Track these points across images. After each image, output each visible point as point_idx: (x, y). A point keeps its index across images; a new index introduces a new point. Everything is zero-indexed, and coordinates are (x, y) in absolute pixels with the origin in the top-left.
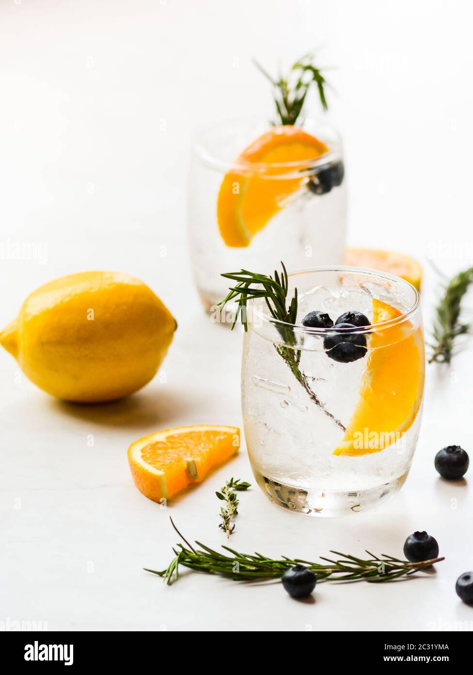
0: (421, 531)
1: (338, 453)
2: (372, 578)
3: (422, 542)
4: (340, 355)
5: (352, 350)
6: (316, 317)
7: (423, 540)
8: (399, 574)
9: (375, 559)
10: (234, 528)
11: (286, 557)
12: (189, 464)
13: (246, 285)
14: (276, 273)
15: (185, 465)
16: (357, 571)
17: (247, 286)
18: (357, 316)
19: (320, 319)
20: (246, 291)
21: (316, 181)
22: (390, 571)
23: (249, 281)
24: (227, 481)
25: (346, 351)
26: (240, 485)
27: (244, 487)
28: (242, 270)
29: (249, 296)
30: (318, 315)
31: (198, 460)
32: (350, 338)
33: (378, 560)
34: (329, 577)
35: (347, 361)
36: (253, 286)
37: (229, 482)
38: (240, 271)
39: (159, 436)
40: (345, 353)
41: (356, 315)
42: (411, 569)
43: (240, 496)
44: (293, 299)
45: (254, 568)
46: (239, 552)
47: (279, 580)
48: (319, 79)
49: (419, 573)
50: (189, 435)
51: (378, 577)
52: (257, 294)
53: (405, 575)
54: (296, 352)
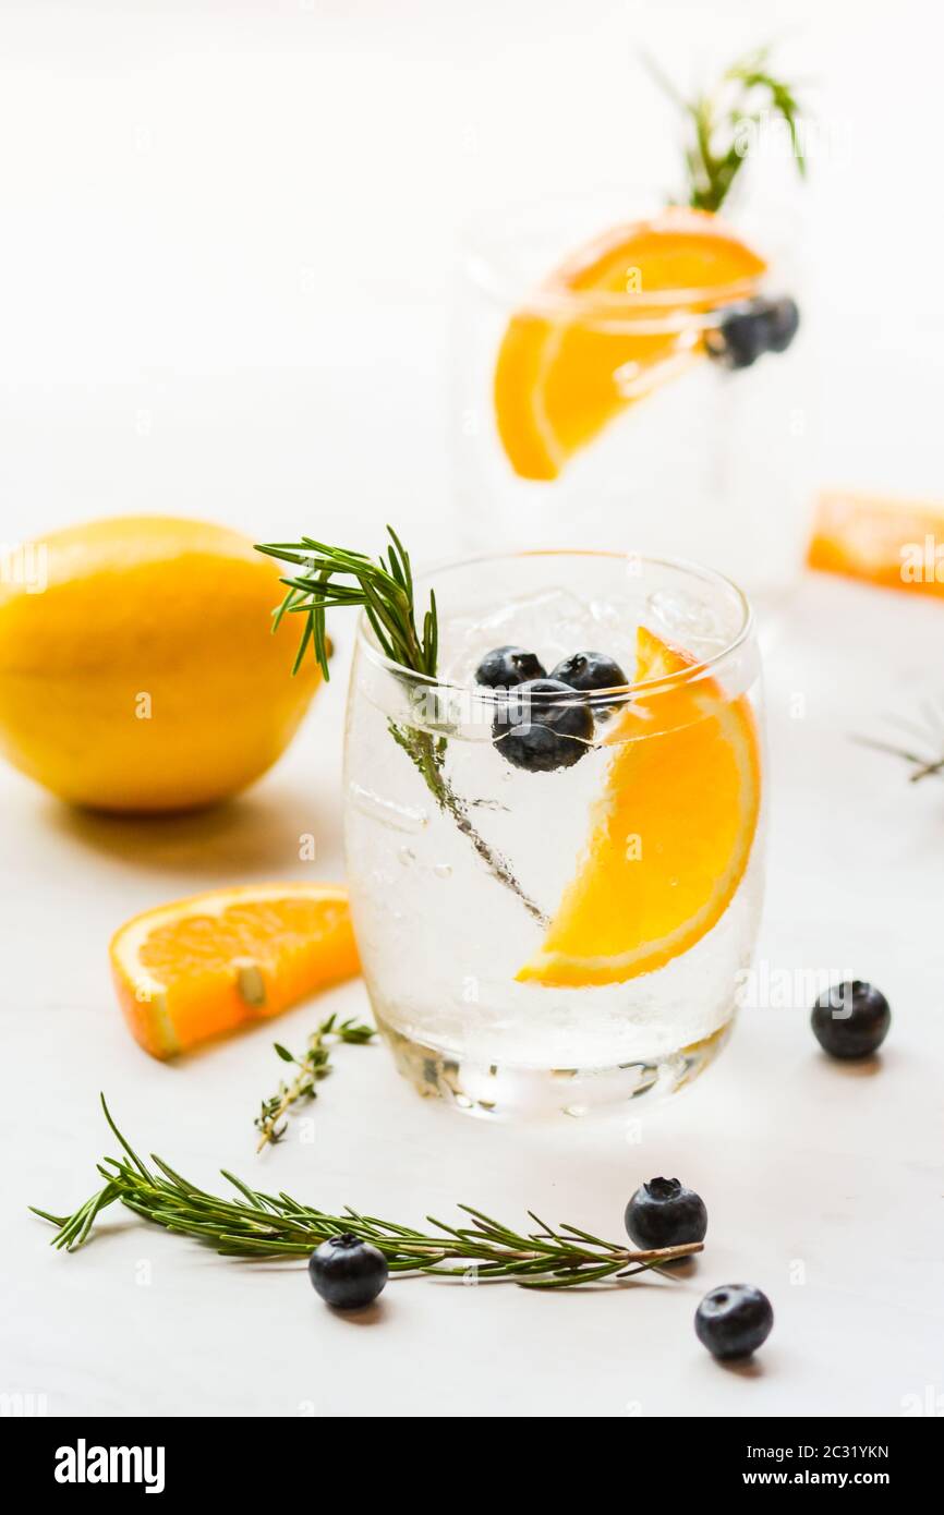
0: (668, 1178)
1: (524, 977)
2: (528, 1278)
3: (662, 1203)
4: (520, 754)
5: (549, 744)
6: (502, 661)
7: (663, 1199)
8: (597, 1275)
9: (547, 1233)
10: (283, 1131)
11: (353, 1209)
12: (241, 975)
13: (321, 576)
15: (234, 975)
16: (504, 1258)
17: (324, 577)
18: (592, 664)
19: (510, 666)
20: (320, 588)
21: (718, 341)
22: (580, 1265)
23: (328, 568)
24: (321, 1021)
25: (533, 744)
26: (353, 1032)
27: (359, 1037)
28: (304, 539)
29: (327, 599)
30: (507, 657)
31: (270, 965)
32: (549, 716)
33: (553, 1235)
34: (438, 1265)
35: (535, 767)
36: (336, 579)
37: (326, 1020)
38: (300, 542)
39: (213, 901)
40: (532, 749)
41: (590, 660)
42: (625, 1265)
43: (342, 1057)
44: (428, 614)
45: (269, 1230)
46: (253, 1188)
47: (305, 1263)
48: (785, 104)
49: (649, 1276)
50: (279, 907)
51: (550, 1277)
52: (346, 597)
53: (612, 1277)
54: (436, 741)
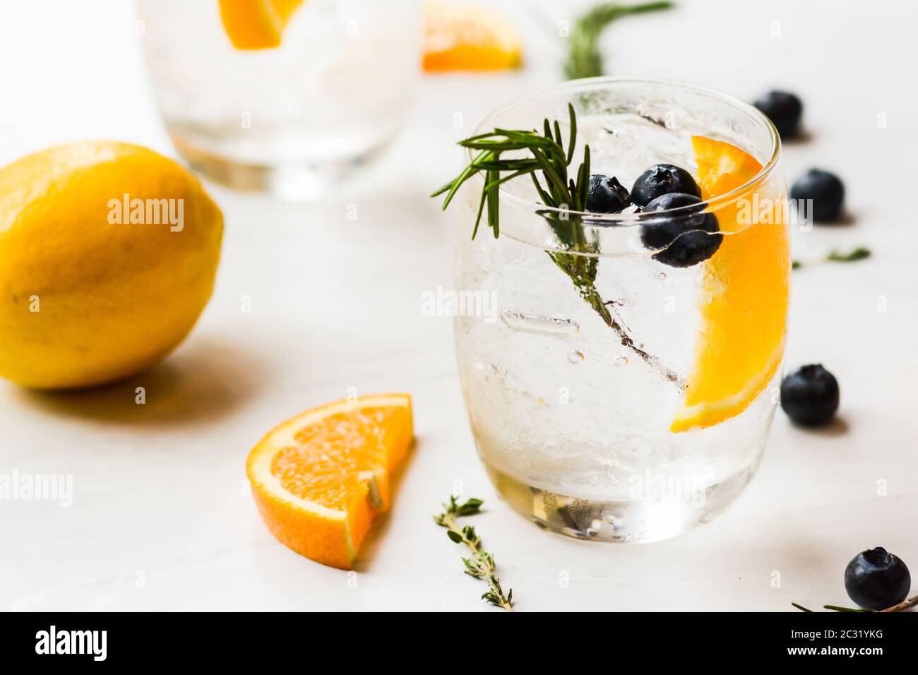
3: (886, 568)
5: (704, 242)
6: (602, 188)
7: (886, 564)
12: (370, 485)
13: (494, 155)
14: (547, 123)
15: (365, 488)
18: (675, 174)
19: (610, 190)
20: (496, 166)
23: (498, 148)
24: (443, 504)
25: (693, 246)
28: (493, 128)
36: (506, 156)
44: (581, 165)
52: (523, 167)
